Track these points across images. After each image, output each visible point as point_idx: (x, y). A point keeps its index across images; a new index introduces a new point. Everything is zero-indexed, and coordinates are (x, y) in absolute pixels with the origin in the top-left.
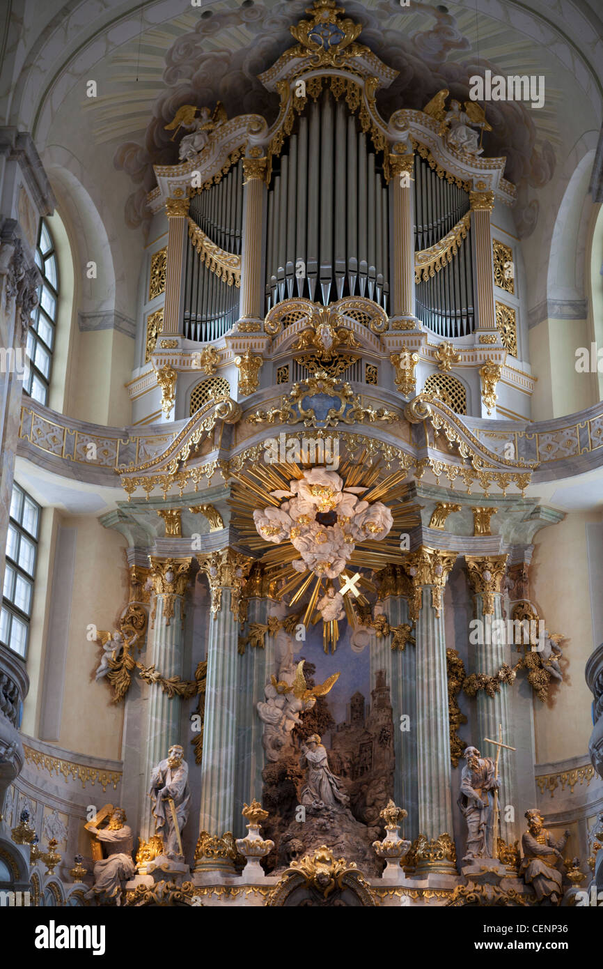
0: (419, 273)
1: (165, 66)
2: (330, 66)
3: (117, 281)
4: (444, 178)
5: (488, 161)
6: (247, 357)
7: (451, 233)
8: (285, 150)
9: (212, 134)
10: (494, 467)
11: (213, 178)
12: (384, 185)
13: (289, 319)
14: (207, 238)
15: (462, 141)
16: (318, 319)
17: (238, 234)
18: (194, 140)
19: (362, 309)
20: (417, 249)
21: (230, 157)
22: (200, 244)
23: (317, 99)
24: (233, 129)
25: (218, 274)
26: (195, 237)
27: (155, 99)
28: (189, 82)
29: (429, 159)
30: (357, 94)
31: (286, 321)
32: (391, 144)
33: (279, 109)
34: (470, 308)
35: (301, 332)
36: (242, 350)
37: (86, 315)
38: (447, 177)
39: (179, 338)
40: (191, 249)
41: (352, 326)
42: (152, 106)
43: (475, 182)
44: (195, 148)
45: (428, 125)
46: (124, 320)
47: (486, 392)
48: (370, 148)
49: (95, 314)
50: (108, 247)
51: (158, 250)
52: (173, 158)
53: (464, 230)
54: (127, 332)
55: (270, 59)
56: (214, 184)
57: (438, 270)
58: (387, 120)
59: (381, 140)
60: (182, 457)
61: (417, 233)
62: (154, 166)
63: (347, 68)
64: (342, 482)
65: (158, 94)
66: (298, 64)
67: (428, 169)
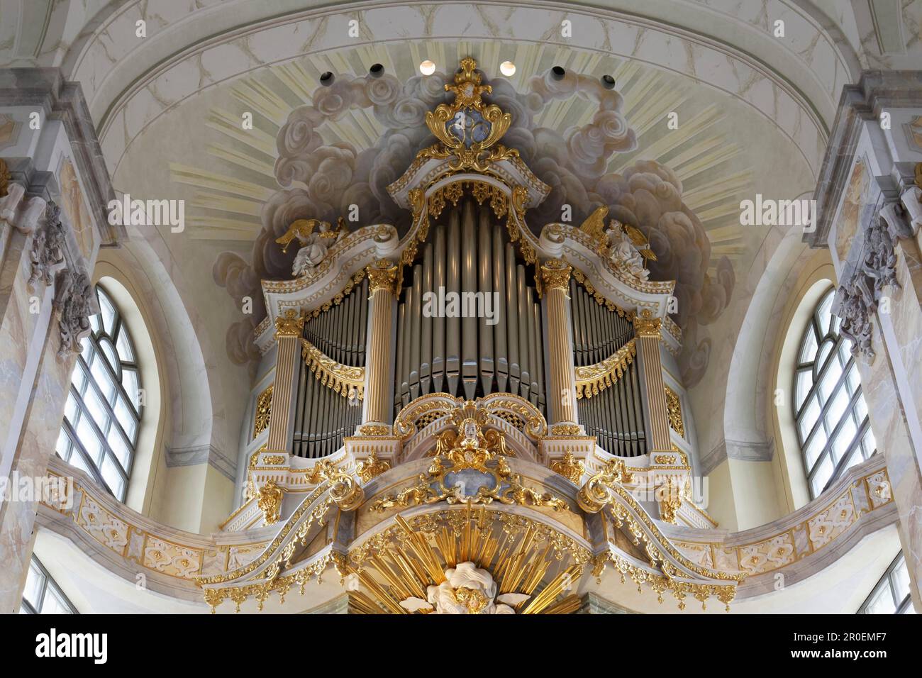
0: (580, 389)
1: (275, 154)
2: (473, 171)
3: (214, 416)
4: (604, 305)
5: (655, 286)
6: (371, 462)
7: (614, 355)
8: (419, 260)
9: (332, 248)
10: (689, 577)
11: (333, 300)
12: (536, 299)
13: (424, 421)
14: (324, 356)
15: (625, 258)
16: (459, 416)
17: (361, 349)
18: (310, 252)
19: (516, 411)
20: (576, 364)
21: (353, 278)
22: (315, 363)
23: (457, 203)
24: (357, 241)
25: (337, 390)
26: (309, 356)
27: (264, 202)
28: (305, 187)
29: (586, 284)
30: (503, 201)
31: (420, 424)
32: (543, 260)
33: (412, 218)
34: (641, 433)
35: (440, 434)
36: (365, 454)
37: (175, 451)
38: (607, 304)
39: (287, 455)
40: (304, 370)
41: (504, 427)
42: (260, 211)
43: (639, 311)
44: (311, 260)
45: (586, 244)
46: (222, 459)
47: (666, 516)
48: (519, 260)
49: (185, 450)
50: (205, 373)
51: (265, 389)
52: (283, 272)
53: (629, 355)
54: (226, 473)
55: (401, 165)
56: (334, 306)
57: (602, 388)
58: (538, 235)
59: (532, 253)
60: (283, 558)
61: (575, 351)
62: (262, 281)
63: (491, 175)
64: (495, 588)
65: (269, 195)
66: (435, 169)
67: (585, 294)
